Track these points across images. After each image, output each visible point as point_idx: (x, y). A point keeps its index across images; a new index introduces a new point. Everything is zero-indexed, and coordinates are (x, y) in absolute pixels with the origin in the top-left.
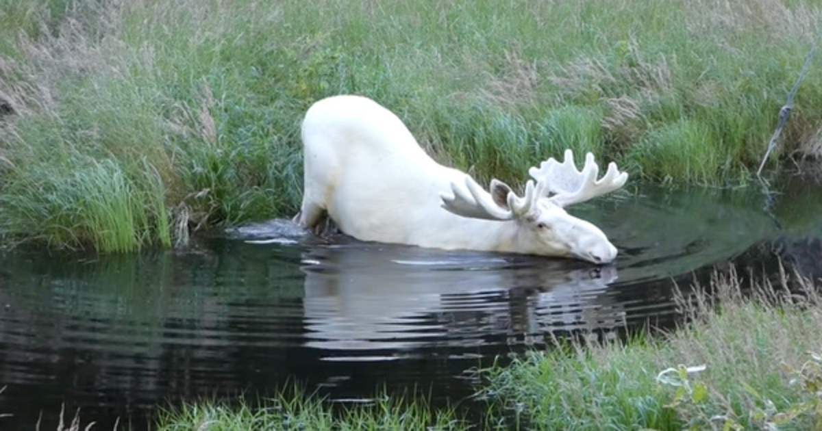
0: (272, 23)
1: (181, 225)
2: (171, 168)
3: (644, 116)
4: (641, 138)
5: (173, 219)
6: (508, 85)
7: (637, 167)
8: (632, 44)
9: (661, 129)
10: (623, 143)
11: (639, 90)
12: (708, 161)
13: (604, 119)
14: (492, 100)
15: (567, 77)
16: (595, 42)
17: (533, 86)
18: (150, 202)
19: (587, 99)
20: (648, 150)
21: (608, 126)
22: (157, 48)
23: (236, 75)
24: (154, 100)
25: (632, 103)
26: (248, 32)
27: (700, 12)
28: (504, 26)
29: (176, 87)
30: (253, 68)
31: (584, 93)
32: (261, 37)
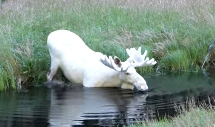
0: (48, 19)
1: (19, 82)
2: (16, 64)
3: (166, 49)
4: (165, 56)
5: (16, 81)
6: (123, 39)
7: (164, 65)
8: (162, 26)
9: (171, 53)
10: (159, 57)
11: (165, 40)
12: (186, 63)
13: (153, 50)
14: (117, 43)
15: (142, 36)
16: (150, 26)
17: (131, 39)
18: (9, 75)
19: (147, 43)
20: (167, 60)
21: (154, 52)
22: (12, 26)
23: (36, 35)
24: (10, 43)
25: (162, 44)
26: (40, 21)
27: (184, 16)
28: (121, 20)
29: (17, 39)
30: (42, 33)
31: (147, 41)
32: (45, 23)
